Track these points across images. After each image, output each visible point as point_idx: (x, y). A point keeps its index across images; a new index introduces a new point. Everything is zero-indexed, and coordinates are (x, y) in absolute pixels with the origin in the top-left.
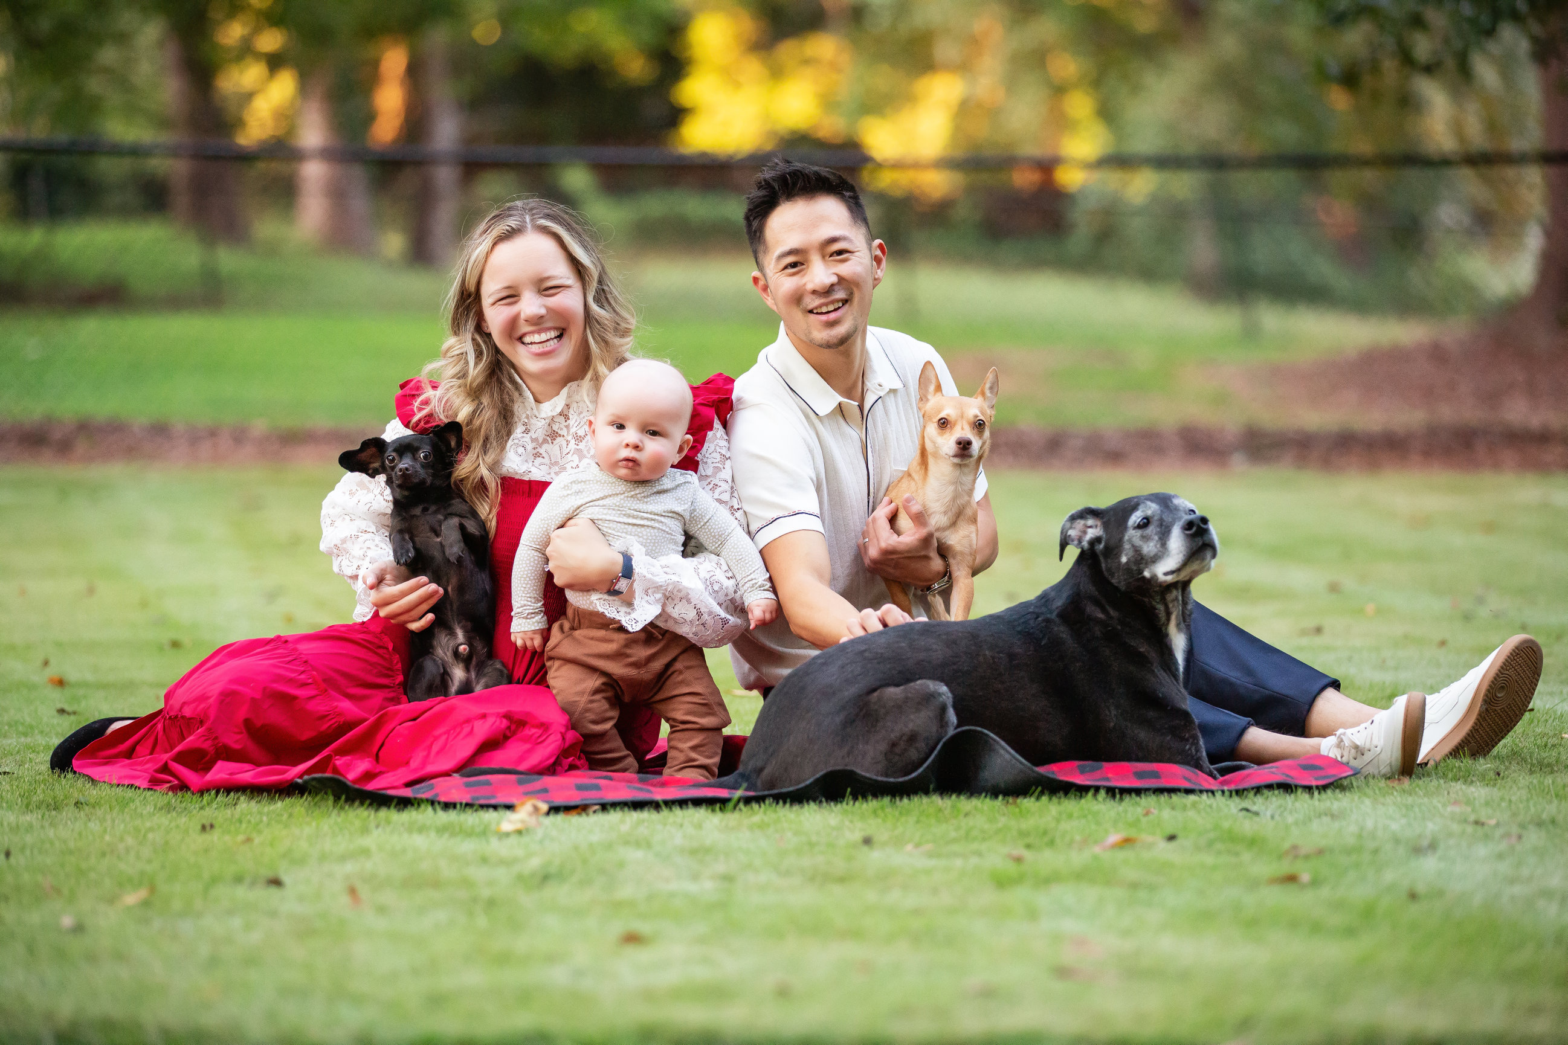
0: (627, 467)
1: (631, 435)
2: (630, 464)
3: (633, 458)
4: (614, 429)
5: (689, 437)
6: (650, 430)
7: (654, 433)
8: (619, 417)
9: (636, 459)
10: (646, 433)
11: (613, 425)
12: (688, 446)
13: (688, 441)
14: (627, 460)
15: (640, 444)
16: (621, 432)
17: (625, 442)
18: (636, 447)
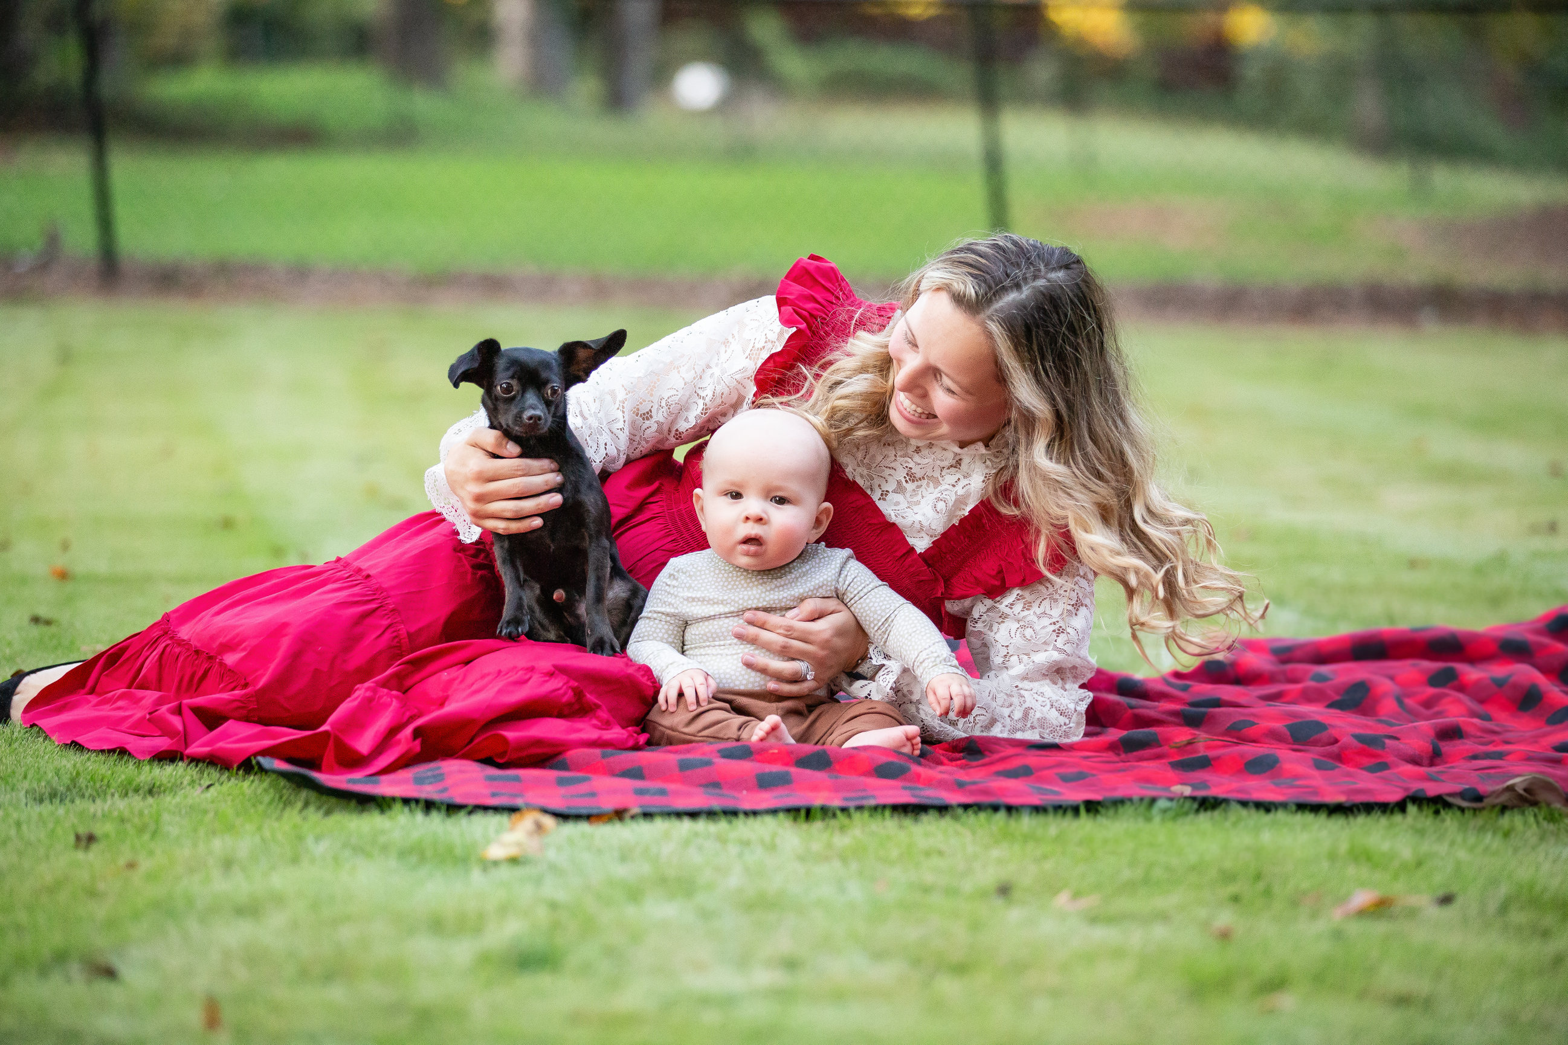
0: (747, 554)
1: (753, 504)
2: (753, 548)
3: (756, 535)
4: (728, 500)
5: (827, 504)
6: (775, 497)
7: (782, 501)
8: (733, 484)
9: (760, 537)
10: (771, 500)
11: (726, 494)
12: (828, 519)
13: (827, 509)
14: (747, 541)
15: (764, 516)
16: (737, 503)
17: (745, 514)
18: (760, 520)
